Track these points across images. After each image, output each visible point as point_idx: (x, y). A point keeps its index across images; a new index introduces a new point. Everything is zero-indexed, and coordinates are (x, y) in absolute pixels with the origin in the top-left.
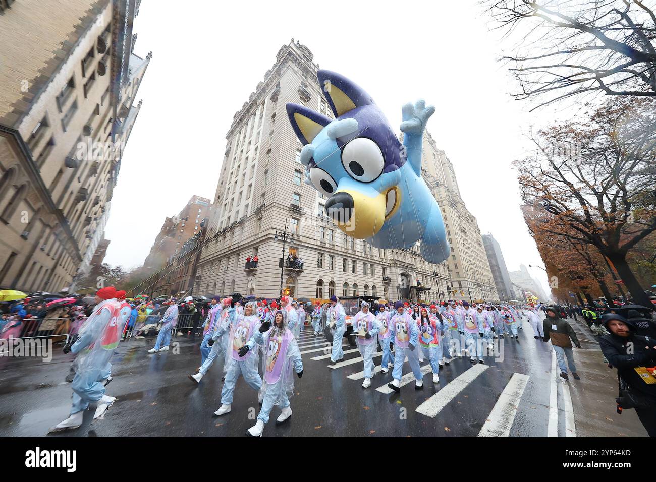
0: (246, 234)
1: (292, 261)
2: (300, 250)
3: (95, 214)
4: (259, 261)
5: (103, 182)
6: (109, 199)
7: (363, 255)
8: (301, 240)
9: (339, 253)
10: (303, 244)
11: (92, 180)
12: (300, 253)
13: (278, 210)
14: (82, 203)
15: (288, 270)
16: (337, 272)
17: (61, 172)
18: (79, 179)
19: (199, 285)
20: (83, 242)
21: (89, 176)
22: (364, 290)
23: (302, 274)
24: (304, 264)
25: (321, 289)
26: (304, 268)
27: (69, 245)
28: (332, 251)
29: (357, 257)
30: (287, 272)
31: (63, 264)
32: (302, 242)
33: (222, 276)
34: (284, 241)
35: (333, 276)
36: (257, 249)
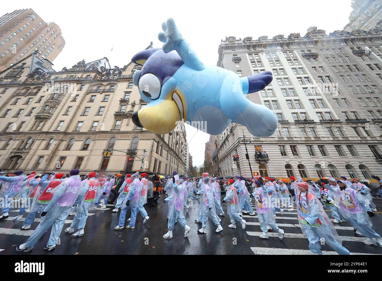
0: (230, 144)
1: (259, 154)
2: (263, 146)
3: (183, 148)
4: (239, 157)
5: (182, 137)
6: (186, 141)
7: (331, 139)
8: (261, 140)
9: (299, 142)
10: (263, 142)
11: (178, 137)
12: (263, 148)
13: (240, 127)
14: (178, 145)
15: (257, 160)
16: (303, 157)
17: (169, 137)
18: (174, 138)
19: (221, 172)
20: (183, 158)
21: (177, 136)
22: (347, 170)
23: (269, 161)
24: (268, 155)
25: (291, 171)
26: (269, 157)
27: (179, 160)
28: (291, 142)
29: (324, 142)
30: (257, 162)
31: (180, 166)
32: (262, 141)
33: (230, 165)
34: (245, 144)
35: (299, 160)
36: (236, 150)
